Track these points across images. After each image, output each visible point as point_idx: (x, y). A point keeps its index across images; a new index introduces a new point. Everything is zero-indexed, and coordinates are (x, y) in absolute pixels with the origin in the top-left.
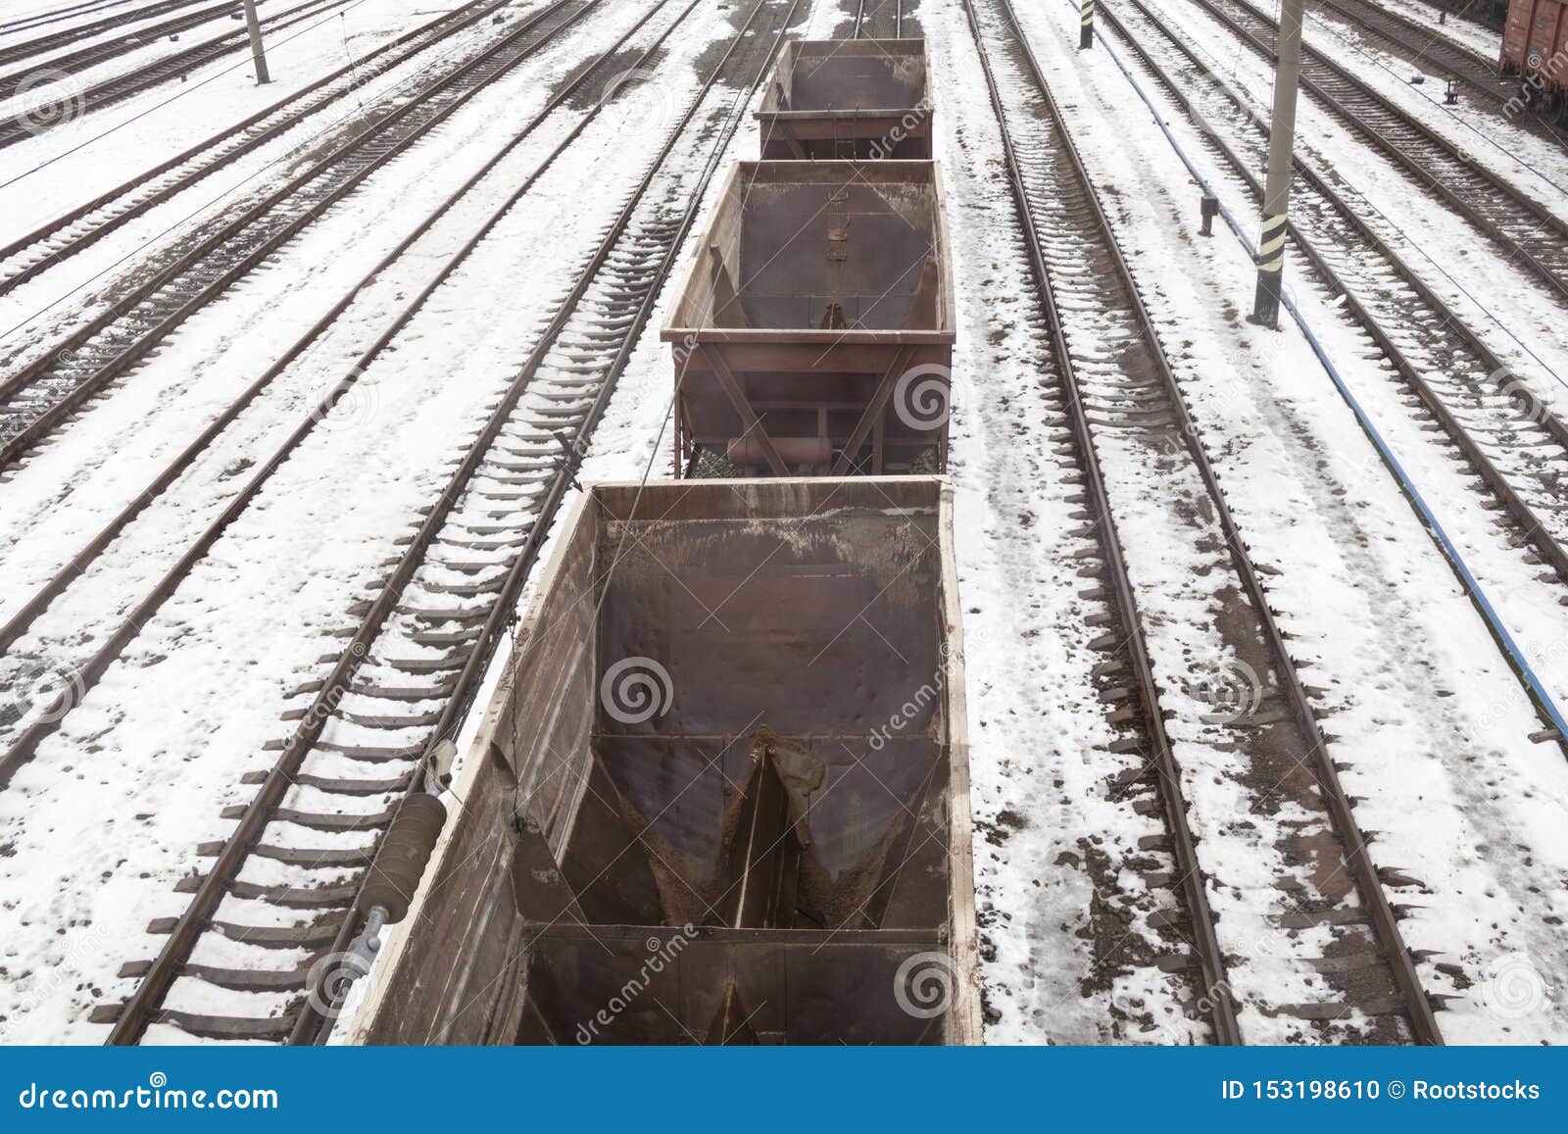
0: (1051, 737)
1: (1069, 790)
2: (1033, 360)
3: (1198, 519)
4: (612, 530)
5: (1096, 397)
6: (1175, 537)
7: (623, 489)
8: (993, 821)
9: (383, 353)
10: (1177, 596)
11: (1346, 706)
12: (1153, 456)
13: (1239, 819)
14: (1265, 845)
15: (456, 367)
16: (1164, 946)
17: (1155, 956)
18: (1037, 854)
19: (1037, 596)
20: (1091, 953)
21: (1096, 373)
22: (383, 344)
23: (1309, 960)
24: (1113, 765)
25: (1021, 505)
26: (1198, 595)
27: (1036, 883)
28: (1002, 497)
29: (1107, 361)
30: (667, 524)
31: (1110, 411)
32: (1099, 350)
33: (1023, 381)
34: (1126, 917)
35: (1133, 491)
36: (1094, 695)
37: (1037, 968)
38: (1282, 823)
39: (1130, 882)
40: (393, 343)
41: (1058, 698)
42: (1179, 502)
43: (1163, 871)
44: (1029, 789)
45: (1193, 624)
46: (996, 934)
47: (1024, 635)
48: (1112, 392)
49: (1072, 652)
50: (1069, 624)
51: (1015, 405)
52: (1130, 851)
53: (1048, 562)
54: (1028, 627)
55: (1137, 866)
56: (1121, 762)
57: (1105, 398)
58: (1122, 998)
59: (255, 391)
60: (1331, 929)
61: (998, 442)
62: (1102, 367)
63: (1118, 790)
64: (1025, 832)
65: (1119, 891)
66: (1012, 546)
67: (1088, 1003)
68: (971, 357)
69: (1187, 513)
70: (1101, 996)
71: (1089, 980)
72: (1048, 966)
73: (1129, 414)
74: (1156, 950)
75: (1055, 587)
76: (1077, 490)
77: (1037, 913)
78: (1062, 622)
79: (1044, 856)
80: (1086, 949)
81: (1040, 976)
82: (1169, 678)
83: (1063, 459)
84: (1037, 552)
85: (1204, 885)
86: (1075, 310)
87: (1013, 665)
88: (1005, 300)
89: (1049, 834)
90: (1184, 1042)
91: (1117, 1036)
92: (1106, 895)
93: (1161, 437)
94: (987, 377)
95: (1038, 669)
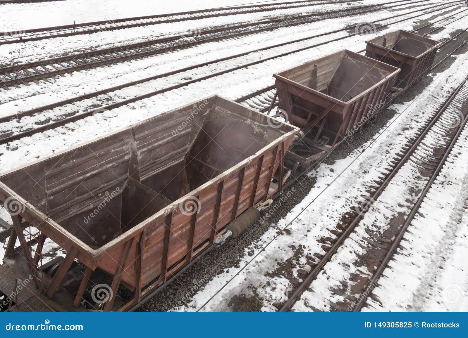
0: (318, 221)
1: (309, 234)
2: (409, 138)
3: (414, 194)
4: (217, 108)
5: (418, 154)
6: (402, 195)
7: (222, 99)
8: (282, 229)
9: (244, 69)
10: (387, 208)
11: (408, 255)
12: (418, 174)
13: (347, 263)
14: (349, 272)
15: (258, 79)
16: (296, 277)
17: (292, 278)
18: (286, 242)
19: (349, 190)
20: (276, 269)
21: (424, 149)
22: (245, 66)
23: (330, 301)
24: (327, 234)
25: (367, 168)
26: (393, 210)
27: (279, 247)
28: (364, 165)
29: (430, 148)
31: (418, 159)
32: (432, 144)
33: (400, 142)
34: (294, 266)
35: (402, 179)
36: (340, 218)
37: (260, 264)
38: (358, 270)
39: (303, 260)
40: (248, 67)
41: (329, 214)
42: (413, 188)
43: (314, 262)
44: (299, 228)
45: (384, 216)
46: (257, 252)
47: (336, 196)
48: (424, 155)
49: (345, 206)
50: (351, 200)
51: (392, 146)
52: (310, 254)
53: (361, 184)
54: (339, 195)
55: (308, 257)
56: (330, 235)
57: (420, 156)
58: (273, 281)
60: (345, 299)
61: (378, 152)
62: (428, 149)
63: (322, 240)
64: (288, 236)
65: (298, 260)
66: (355, 176)
67: (263, 277)
68: (392, 130)
69: (412, 191)
70: (268, 278)
71: (270, 273)
72: (263, 265)
73: (423, 162)
74: (293, 277)
75: (356, 190)
76: (387, 172)
77: (272, 253)
78: (349, 199)
79: (287, 243)
80: (276, 267)
81: (258, 266)
82: (364, 224)
83: (391, 164)
84: (361, 180)
85: (320, 271)
86: (435, 132)
87: (325, 201)
88: (417, 122)
89: (294, 240)
90: (278, 298)
91: (263, 288)
92: (294, 259)
93: (426, 171)
94: (392, 137)
95: (331, 205)
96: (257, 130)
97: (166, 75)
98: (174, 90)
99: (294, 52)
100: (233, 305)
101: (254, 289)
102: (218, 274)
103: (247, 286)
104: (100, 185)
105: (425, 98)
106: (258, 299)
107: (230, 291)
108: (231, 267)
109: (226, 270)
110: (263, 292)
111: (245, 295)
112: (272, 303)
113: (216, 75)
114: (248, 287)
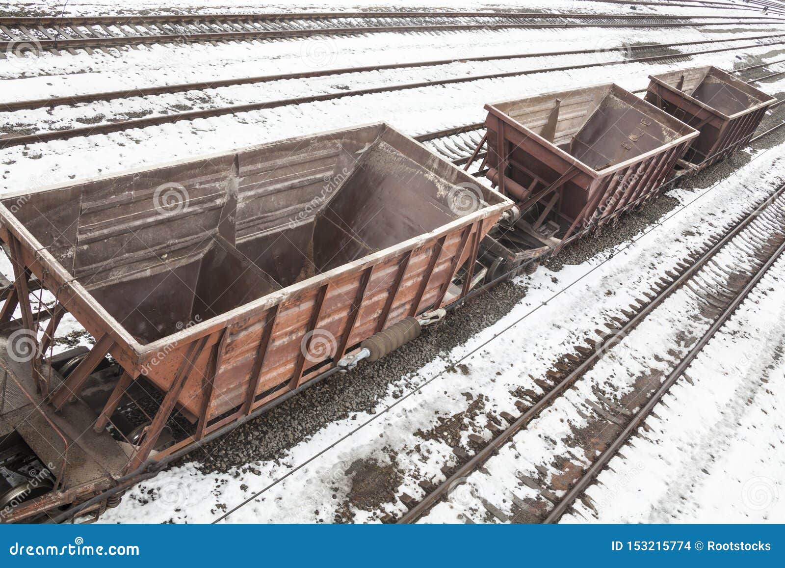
0: (516, 359)
1: (499, 379)
2: (692, 250)
3: (683, 343)
4: (382, 145)
5: (702, 279)
6: (663, 341)
7: (394, 131)
8: (456, 364)
9: (439, 86)
10: (635, 358)
11: (655, 442)
12: (697, 312)
13: (553, 437)
14: (552, 453)
15: (459, 107)
16: (465, 446)
17: (457, 446)
18: (459, 385)
19: (577, 317)
20: (435, 426)
21: (714, 272)
22: (442, 83)
23: (514, 495)
24: (528, 385)
25: (614, 288)
26: (644, 364)
27: (446, 393)
28: (610, 281)
29: (725, 272)
30: (402, 155)
31: (701, 287)
32: (728, 266)
33: (677, 253)
34: (465, 428)
35: (669, 316)
36: (554, 361)
37: (409, 414)
38: (569, 452)
39: (481, 420)
40: (446, 85)
41: (538, 351)
42: (683, 332)
43: (499, 427)
44: (485, 367)
45: (628, 371)
46: (407, 392)
47: (554, 325)
48: (713, 283)
49: (566, 343)
50: (577, 335)
51: (661, 258)
52: (495, 412)
53: (598, 311)
54: (559, 323)
55: (491, 417)
56: (533, 387)
57: (705, 282)
58: (426, 446)
59: (377, 69)
60: (538, 495)
61: (636, 264)
62: (721, 272)
63: (519, 393)
64: (464, 377)
65: (473, 418)
66: (591, 297)
67: (412, 437)
68: (666, 231)
69: (680, 337)
70: (419, 440)
71: (423, 432)
72: (414, 416)
73: (709, 294)
74: (460, 445)
75: (590, 320)
76: (646, 300)
77: (433, 400)
78: (575, 332)
79: (460, 388)
80: (435, 424)
81: (406, 417)
82: (592, 378)
83: (655, 287)
84: (600, 305)
85: (507, 442)
86: (738, 247)
87: (535, 329)
88: (711, 224)
89: (472, 384)
90: (430, 476)
91: (408, 454)
92: (466, 416)
93: (711, 310)
94: (664, 242)
95: (543, 337)
96: (442, 192)
97: (308, 75)
98: (316, 102)
99: (526, 73)
100: (354, 473)
101: (392, 454)
102: (339, 418)
103: (382, 447)
104: (168, 240)
105: (731, 187)
106: (396, 470)
107: (352, 449)
108: (362, 410)
109: (351, 414)
110: (407, 461)
111: (376, 460)
112: (418, 482)
113: (391, 89)
114: (384, 449)
